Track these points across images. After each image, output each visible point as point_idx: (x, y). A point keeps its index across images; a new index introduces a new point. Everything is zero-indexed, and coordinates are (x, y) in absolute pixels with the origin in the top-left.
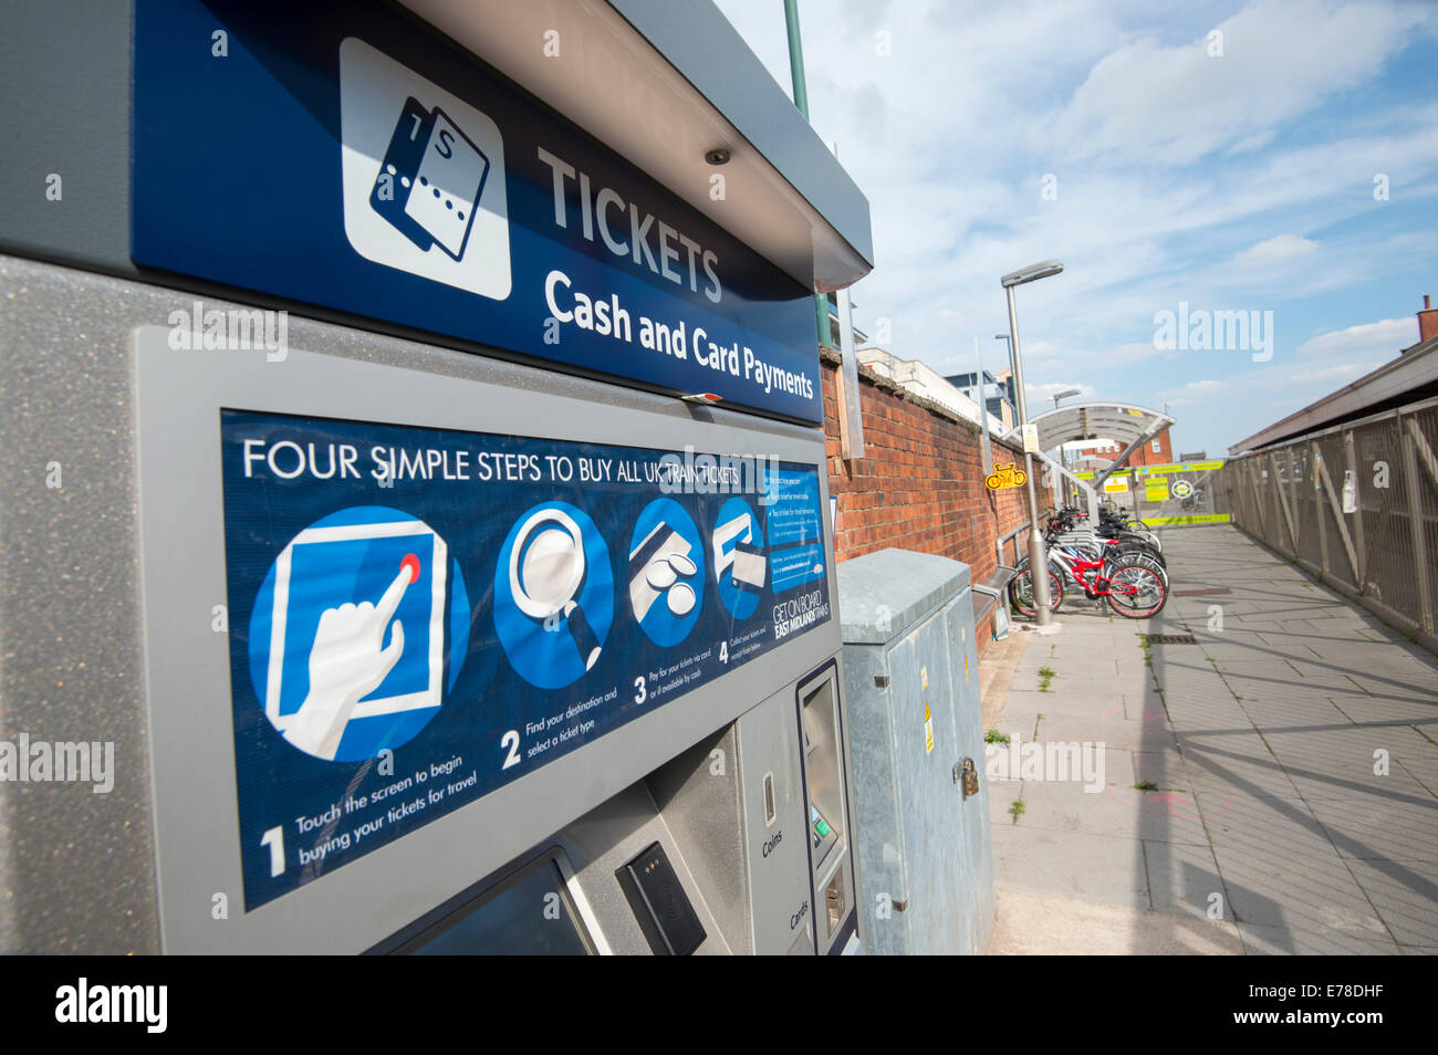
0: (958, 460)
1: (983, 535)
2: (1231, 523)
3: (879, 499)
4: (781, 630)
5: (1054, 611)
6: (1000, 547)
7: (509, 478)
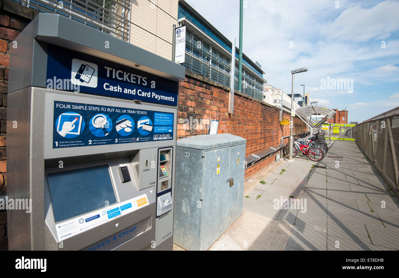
0: (270, 116)
1: (277, 136)
2: (355, 141)
3: (239, 123)
4: (155, 139)
5: (293, 157)
6: (282, 139)
7: (94, 110)
